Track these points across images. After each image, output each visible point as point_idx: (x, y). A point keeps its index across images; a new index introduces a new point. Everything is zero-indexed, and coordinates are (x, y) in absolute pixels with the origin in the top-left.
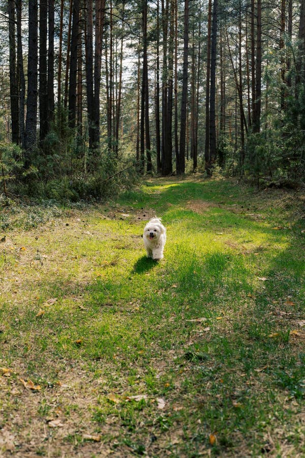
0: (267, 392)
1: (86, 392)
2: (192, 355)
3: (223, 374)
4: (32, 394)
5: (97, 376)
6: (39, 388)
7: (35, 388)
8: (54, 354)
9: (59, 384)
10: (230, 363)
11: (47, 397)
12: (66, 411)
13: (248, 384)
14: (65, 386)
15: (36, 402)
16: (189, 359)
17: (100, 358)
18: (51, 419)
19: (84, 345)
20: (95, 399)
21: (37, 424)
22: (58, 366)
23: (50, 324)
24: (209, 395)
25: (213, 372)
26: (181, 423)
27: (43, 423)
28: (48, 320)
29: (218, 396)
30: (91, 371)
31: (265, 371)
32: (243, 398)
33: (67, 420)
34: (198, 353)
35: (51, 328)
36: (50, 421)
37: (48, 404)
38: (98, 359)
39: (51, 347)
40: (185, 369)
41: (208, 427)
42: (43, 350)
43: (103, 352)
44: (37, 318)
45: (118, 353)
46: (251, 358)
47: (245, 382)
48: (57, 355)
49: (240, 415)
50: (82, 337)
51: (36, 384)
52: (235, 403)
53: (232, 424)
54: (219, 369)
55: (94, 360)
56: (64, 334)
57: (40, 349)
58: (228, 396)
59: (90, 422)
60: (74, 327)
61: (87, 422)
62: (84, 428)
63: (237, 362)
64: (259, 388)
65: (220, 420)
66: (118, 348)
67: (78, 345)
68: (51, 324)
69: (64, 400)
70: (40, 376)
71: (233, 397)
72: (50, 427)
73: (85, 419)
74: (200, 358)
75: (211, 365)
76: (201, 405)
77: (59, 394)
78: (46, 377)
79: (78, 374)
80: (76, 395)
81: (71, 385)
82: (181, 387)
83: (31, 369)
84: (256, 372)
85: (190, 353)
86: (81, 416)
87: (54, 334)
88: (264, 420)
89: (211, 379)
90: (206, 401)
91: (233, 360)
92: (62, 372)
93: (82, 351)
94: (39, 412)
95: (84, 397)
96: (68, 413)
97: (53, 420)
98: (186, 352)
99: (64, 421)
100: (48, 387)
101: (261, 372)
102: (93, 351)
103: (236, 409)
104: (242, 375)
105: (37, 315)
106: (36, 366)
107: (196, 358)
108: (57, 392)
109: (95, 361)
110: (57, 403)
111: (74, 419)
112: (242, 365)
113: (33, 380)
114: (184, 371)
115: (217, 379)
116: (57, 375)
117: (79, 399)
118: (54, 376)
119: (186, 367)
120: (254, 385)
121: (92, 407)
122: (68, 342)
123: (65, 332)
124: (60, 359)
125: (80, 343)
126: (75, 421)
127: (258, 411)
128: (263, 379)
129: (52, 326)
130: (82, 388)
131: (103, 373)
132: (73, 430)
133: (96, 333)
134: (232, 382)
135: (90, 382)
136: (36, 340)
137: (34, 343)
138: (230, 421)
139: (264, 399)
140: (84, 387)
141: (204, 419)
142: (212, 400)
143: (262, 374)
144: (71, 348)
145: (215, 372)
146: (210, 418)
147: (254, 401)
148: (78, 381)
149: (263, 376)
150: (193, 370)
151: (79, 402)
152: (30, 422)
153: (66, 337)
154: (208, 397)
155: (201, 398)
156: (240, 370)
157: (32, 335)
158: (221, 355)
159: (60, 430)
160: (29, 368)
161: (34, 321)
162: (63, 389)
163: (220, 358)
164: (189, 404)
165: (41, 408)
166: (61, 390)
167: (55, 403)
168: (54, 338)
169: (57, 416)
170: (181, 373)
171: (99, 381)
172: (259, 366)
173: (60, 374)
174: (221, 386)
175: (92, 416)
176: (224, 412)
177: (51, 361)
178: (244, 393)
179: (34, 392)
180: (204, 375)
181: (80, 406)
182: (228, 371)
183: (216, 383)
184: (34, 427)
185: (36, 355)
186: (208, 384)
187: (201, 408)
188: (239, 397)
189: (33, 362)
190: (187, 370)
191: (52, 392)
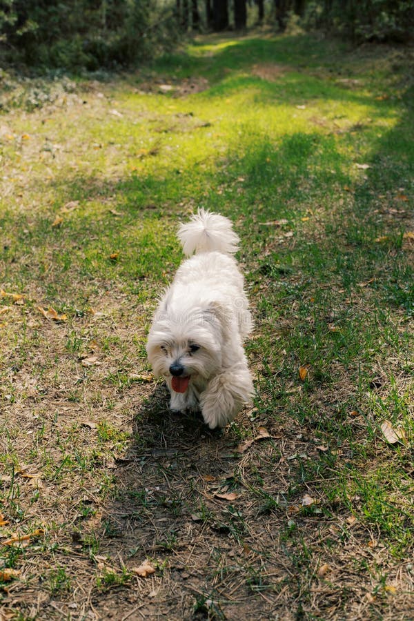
0: (375, 312)
1: (128, 320)
2: (270, 268)
3: (313, 290)
4: (56, 326)
5: (141, 300)
6: (64, 317)
7: (59, 317)
8: (81, 273)
9: (91, 312)
10: (323, 277)
11: (77, 329)
12: (103, 345)
13: (349, 302)
14: (99, 314)
15: (62, 336)
16: (265, 274)
17: (144, 277)
18: (85, 355)
19: (121, 261)
20: (141, 329)
21: (66, 363)
22: (88, 289)
23: (72, 236)
24: (296, 318)
25: (299, 290)
26: (260, 355)
27: (73, 361)
28: (68, 231)
29: (309, 318)
30: (133, 294)
31: (372, 285)
32: (342, 321)
33: (105, 356)
34: (278, 266)
35: (74, 240)
36: (83, 358)
37: (79, 337)
38: (142, 278)
39: (76, 264)
40: (261, 287)
41: (296, 359)
42: (66, 268)
43: (148, 269)
44: (53, 227)
45: (169, 270)
46: (352, 269)
47: (344, 300)
48: (86, 274)
49: (339, 342)
50: (118, 251)
51: (60, 313)
52: (332, 327)
53: (329, 354)
54: (308, 284)
55: (136, 279)
56: (93, 247)
57: (61, 269)
58: (322, 318)
59: (137, 358)
60: (106, 238)
61: (133, 358)
62: (129, 366)
63: (332, 276)
64: (364, 307)
65: (313, 350)
66: (168, 263)
67: (113, 261)
68: (74, 234)
69: (99, 331)
70: (65, 303)
71: (328, 320)
72: (83, 366)
73: (130, 354)
74: (281, 272)
75: (297, 279)
76: (286, 331)
77: (92, 325)
78: (73, 303)
79: (116, 298)
80: (116, 325)
81: (108, 312)
82: (257, 309)
83: (52, 293)
84: (359, 287)
85: (267, 266)
86: (123, 351)
87: (80, 249)
88: (372, 348)
89: (298, 297)
90: (292, 326)
91: (326, 273)
92: (94, 296)
93: (120, 269)
94: (67, 348)
95: (127, 327)
96: (106, 348)
97: (86, 357)
98: (262, 265)
99: (102, 358)
100: (77, 316)
101: (366, 287)
102: (134, 268)
103: (334, 335)
104: (340, 292)
105: (53, 224)
106: (58, 290)
107: (276, 272)
108: (89, 322)
109: (138, 280)
110: (90, 335)
111: (116, 355)
112: (340, 277)
113: (55, 308)
114: (259, 289)
115: (305, 297)
116: (87, 301)
117: (119, 330)
118: (83, 301)
119: (263, 285)
120: (356, 304)
121: (138, 339)
122: (98, 257)
123: (94, 244)
124: (90, 280)
125: (115, 258)
126: (117, 358)
127: (363, 337)
128: (368, 296)
129: (75, 238)
130: (122, 316)
131: (150, 296)
132: (114, 369)
133: (136, 244)
134: (326, 300)
135: (133, 307)
136: (55, 257)
137: (52, 261)
138: (325, 350)
139: (371, 321)
140: (126, 314)
141: (290, 350)
142: (301, 325)
143: (367, 290)
144: (104, 265)
145: (304, 288)
146: (298, 347)
147: (357, 324)
148: (117, 307)
149: (369, 293)
150: (272, 288)
151: (121, 334)
152: (56, 361)
153: (95, 251)
154: (295, 321)
155: (284, 322)
156: (337, 285)
157: (49, 251)
158: (309, 267)
159: (98, 369)
160: (49, 293)
161: (49, 232)
162: (98, 318)
163: (309, 271)
164: (269, 331)
165: (69, 343)
166: (95, 319)
167: (87, 336)
168: (79, 253)
169: (92, 353)
170: (257, 292)
171: (145, 306)
172: (363, 279)
173: (92, 299)
174: (312, 306)
175: (139, 350)
176: (317, 339)
177: (78, 283)
178: (344, 314)
179: (58, 324)
180: (288, 293)
181: (122, 338)
182: (320, 287)
183: (305, 303)
184: (62, 367)
185: (56, 275)
186: (294, 305)
187: (285, 335)
188: (337, 319)
189: (53, 285)
190: (264, 288)
191: (82, 323)
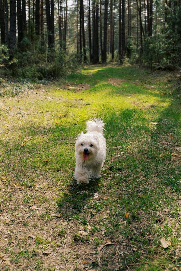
0: (159, 188)
1: (51, 190)
2: (114, 168)
3: (132, 178)
4: (20, 191)
5: (57, 181)
6: (23, 188)
7: (21, 188)
8: (31, 168)
9: (35, 186)
10: (136, 172)
11: (29, 193)
12: (40, 200)
13: (147, 183)
14: (39, 186)
15: (22, 196)
16: (112, 170)
17: (59, 170)
18: (32, 205)
19: (49, 163)
20: (57, 194)
21: (23, 208)
22: (34, 175)
23: (28, 151)
24: (124, 190)
25: (126, 177)
26: (108, 207)
27: (27, 208)
28: (27, 149)
29: (130, 190)
30: (54, 178)
31: (157, 176)
32: (144, 192)
33: (41, 206)
34: (117, 167)
35: (29, 153)
36: (31, 206)
37: (29, 197)
38: (58, 171)
39: (29, 164)
40: (110, 176)
41: (124, 208)
42: (25, 166)
43: (61, 167)
44: (21, 148)
45: (70, 167)
46: (149, 169)
47: (145, 183)
48: (34, 169)
49: (143, 201)
50: (48, 159)
51: (21, 186)
52: (140, 195)
53: (138, 206)
54: (130, 175)
55: (55, 171)
56: (37, 156)
57: (23, 166)
58: (135, 190)
59: (54, 207)
60: (43, 153)
61: (53, 207)
62: (51, 210)
63: (141, 171)
64: (154, 186)
65: (131, 204)
66: (69, 164)
67: (46, 163)
68: (29, 151)
69: (38, 194)
70: (24, 181)
71: (138, 191)
72: (31, 210)
73: (51, 205)
74: (118, 169)
75: (125, 173)
76: (120, 196)
77: (36, 191)
78: (27, 181)
79: (46, 180)
80: (46, 191)
81: (42, 186)
82: (107, 186)
84: (152, 177)
85: (112, 167)
86: (49, 203)
87: (31, 157)
88: (157, 204)
89: (125, 181)
90: (122, 194)
91: (138, 170)
92: (36, 178)
93: (49, 167)
94: (24, 201)
95: (50, 192)
96: (41, 202)
97: (32, 206)
98: (110, 166)
99: (39, 207)
100: (29, 187)
101: (155, 177)
102: (55, 166)
103: (141, 198)
104: (144, 179)
105: (20, 146)
106: (21, 175)
107: (116, 169)
108: (34, 190)
109: (56, 172)
110: (34, 196)
111: (45, 205)
112: (144, 172)
113: (19, 183)
114: (109, 177)
115: (129, 181)
116: (34, 180)
117: (47, 194)
118: (32, 180)
119: (110, 175)
120: (151, 184)
121: (55, 198)
122: (39, 161)
123: (37, 155)
124: (36, 171)
125: (47, 162)
126: (46, 206)
127: (153, 199)
128: (156, 181)
129: (30, 153)
130: (49, 187)
131: (61, 179)
132: (44, 211)
133: (56, 156)
134: (138, 183)
135: (54, 184)
136: (20, 160)
137: (19, 162)
138: (137, 205)
139: (157, 192)
140: (50, 187)
141: (122, 204)
142: (126, 193)
143: (155, 178)
144: (41, 165)
145: (128, 177)
146: (125, 203)
147: (151, 193)
148: (46, 183)
149: (156, 179)
150: (114, 176)
151: (48, 196)
152: (19, 207)
153: (38, 159)
154: (124, 192)
155: (120, 192)
156: (143, 176)
157: (18, 157)
158: (131, 167)
159: (37, 212)
160: (17, 177)
161: (19, 149)
162: (38, 188)
163: (130, 169)
164: (113, 196)
165: (25, 199)
166: (37, 189)
167: (33, 196)
168: (31, 159)
169: (35, 204)
170: (107, 178)
171: (59, 183)
172: (153, 173)
173: (36, 180)
174: (131, 185)
175: (55, 203)
176: (134, 200)
177: (30, 172)
178: (145, 189)
179: (20, 190)
180: (121, 179)
181: (48, 198)
182: (135, 176)
183: (128, 183)
184: (21, 210)
185: (21, 169)
186: (124, 184)
187: (119, 198)
188: (142, 191)
189: (19, 173)
190: (111, 176)
191: (31, 190)
